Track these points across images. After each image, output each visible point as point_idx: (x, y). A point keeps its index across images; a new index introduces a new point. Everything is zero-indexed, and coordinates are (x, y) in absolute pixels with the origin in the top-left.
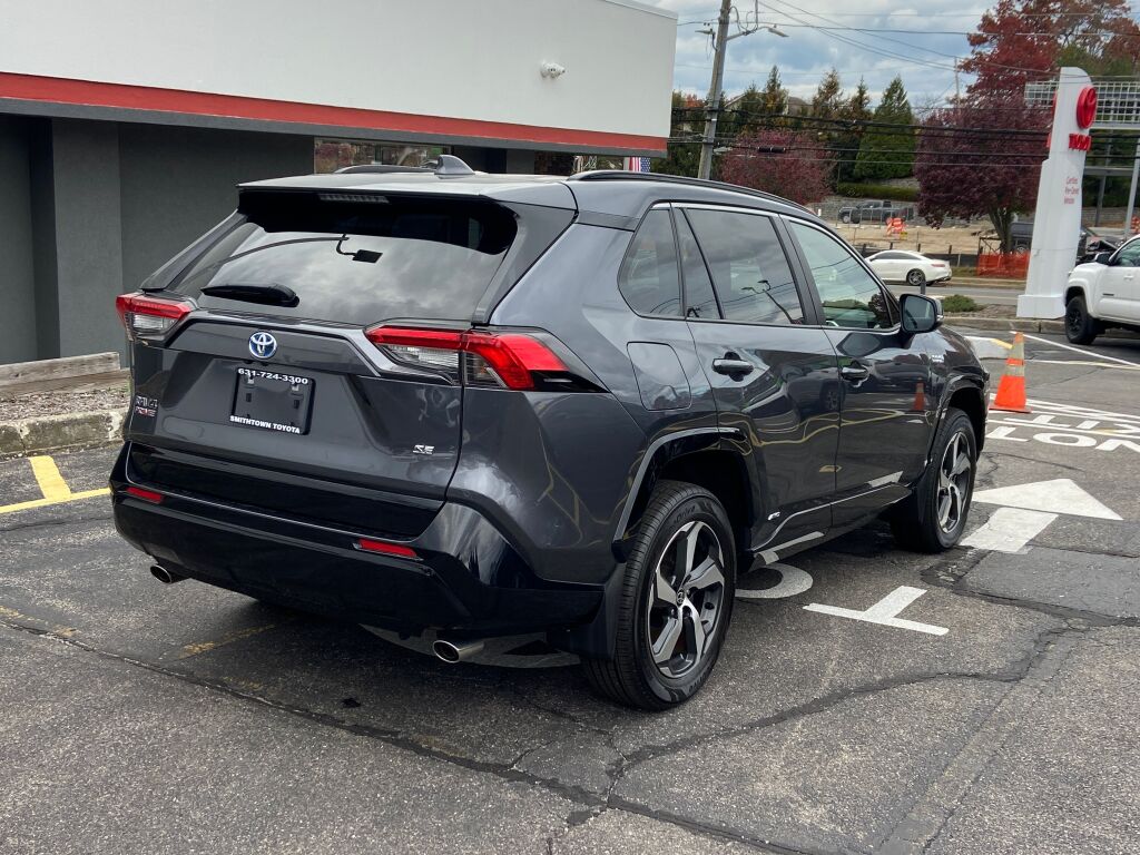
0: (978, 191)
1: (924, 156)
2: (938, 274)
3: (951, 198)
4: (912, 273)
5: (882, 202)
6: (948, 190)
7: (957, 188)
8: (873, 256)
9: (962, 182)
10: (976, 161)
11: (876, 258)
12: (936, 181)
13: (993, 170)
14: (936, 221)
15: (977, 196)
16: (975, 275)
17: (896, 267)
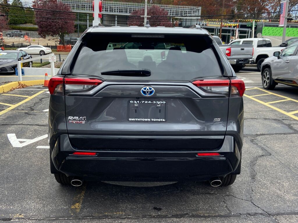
0: (55, 28)
1: (38, 18)
2: (48, 51)
3: (47, 30)
4: (41, 51)
5: (19, 31)
6: (46, 28)
7: (49, 27)
8: (29, 47)
9: (50, 25)
10: (53, 20)
11: (30, 47)
12: (43, 25)
13: (58, 22)
14: (44, 37)
15: (55, 30)
16: (57, 51)
17: (36, 50)
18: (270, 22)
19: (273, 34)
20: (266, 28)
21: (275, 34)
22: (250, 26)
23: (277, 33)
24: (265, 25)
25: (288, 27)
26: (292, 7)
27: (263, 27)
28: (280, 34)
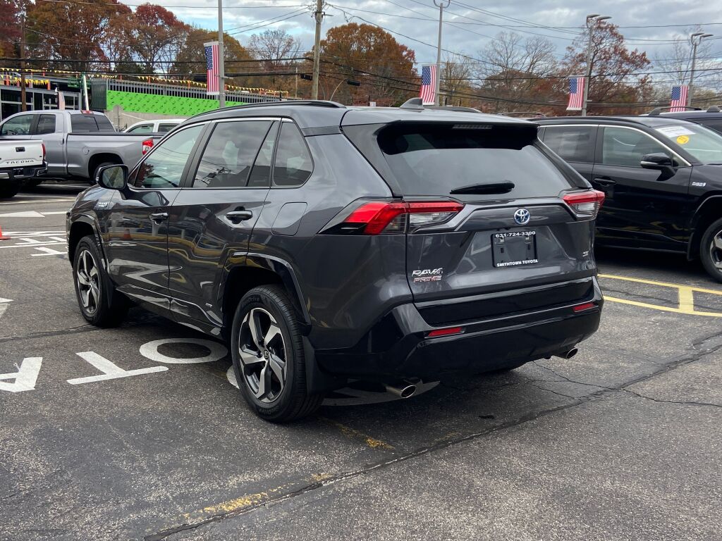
18: (121, 80)
19: (132, 107)
20: (114, 93)
21: (137, 108)
22: (76, 86)
23: (140, 104)
24: (111, 86)
25: (162, 94)
26: (158, 50)
27: (108, 91)
28: (154, 109)
